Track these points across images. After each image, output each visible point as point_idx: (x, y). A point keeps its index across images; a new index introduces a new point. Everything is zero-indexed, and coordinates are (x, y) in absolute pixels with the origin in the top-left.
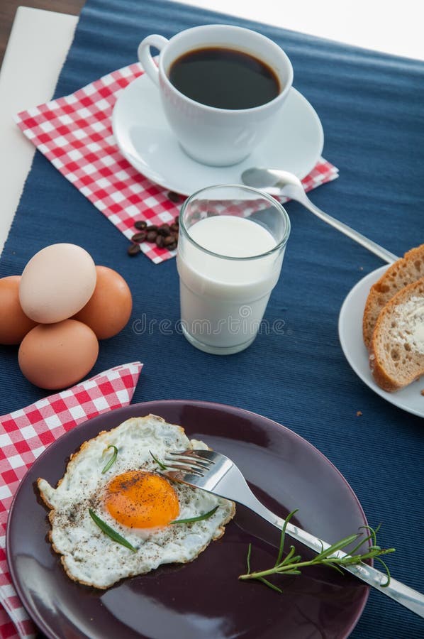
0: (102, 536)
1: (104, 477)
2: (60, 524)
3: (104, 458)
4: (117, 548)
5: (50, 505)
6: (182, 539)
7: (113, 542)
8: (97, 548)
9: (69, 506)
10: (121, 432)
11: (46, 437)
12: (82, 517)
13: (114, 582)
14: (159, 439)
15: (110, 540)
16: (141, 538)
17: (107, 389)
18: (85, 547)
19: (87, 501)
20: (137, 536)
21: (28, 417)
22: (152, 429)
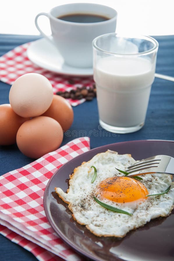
0: (107, 212)
1: (93, 184)
2: (77, 210)
3: (90, 176)
4: (119, 215)
5: (67, 201)
6: (157, 205)
7: (115, 213)
8: (106, 218)
9: (79, 201)
10: (95, 161)
11: (48, 175)
12: (89, 205)
13: (126, 232)
14: (118, 163)
15: (113, 213)
16: (132, 208)
17: (75, 148)
18: (99, 219)
19: (89, 196)
20: (129, 207)
21: (34, 167)
22: (112, 158)
